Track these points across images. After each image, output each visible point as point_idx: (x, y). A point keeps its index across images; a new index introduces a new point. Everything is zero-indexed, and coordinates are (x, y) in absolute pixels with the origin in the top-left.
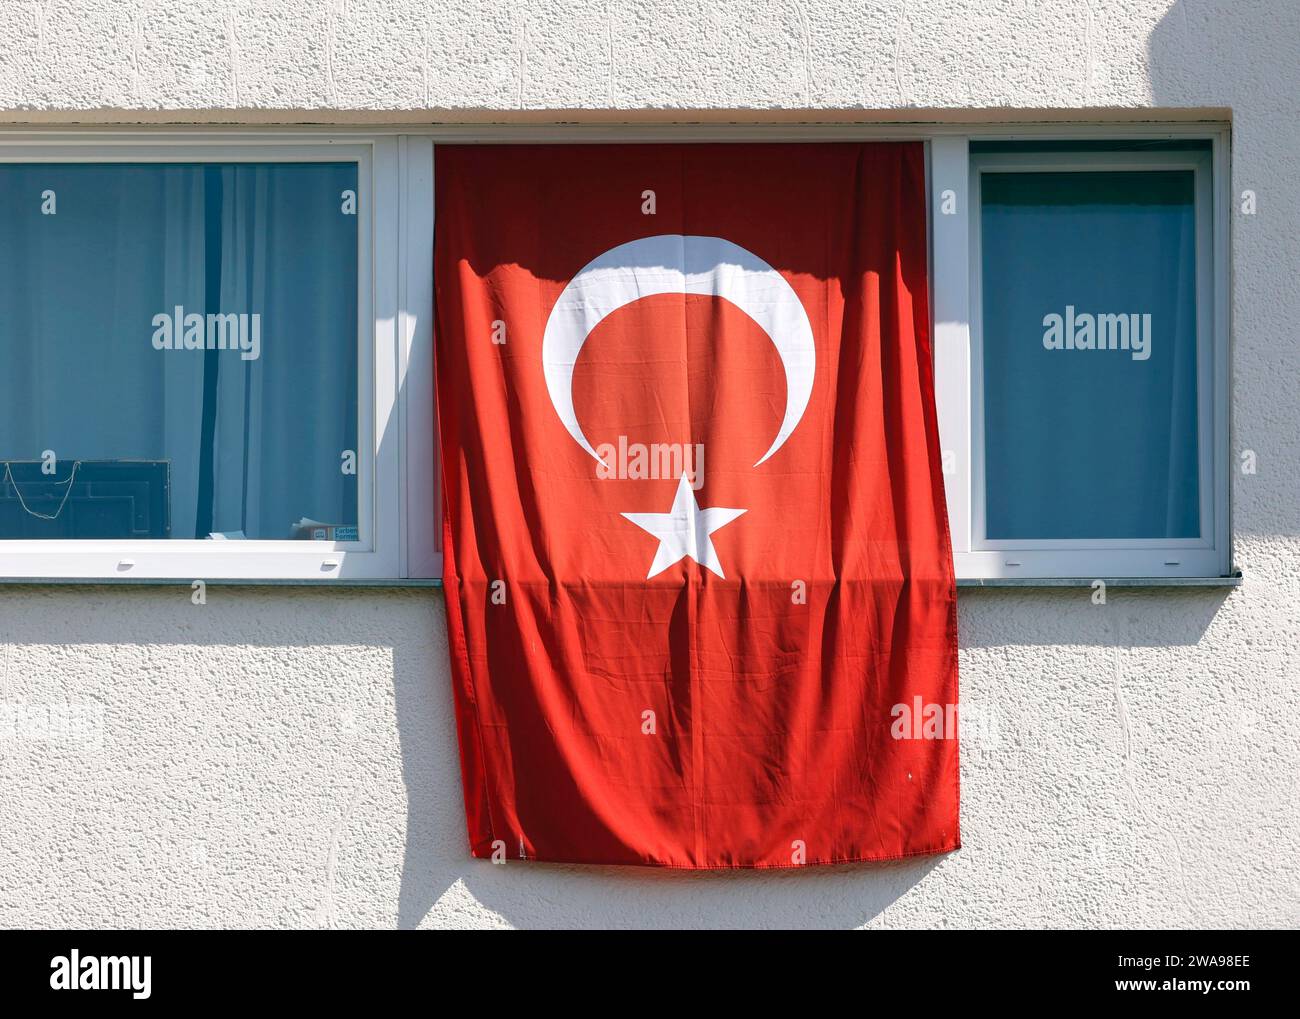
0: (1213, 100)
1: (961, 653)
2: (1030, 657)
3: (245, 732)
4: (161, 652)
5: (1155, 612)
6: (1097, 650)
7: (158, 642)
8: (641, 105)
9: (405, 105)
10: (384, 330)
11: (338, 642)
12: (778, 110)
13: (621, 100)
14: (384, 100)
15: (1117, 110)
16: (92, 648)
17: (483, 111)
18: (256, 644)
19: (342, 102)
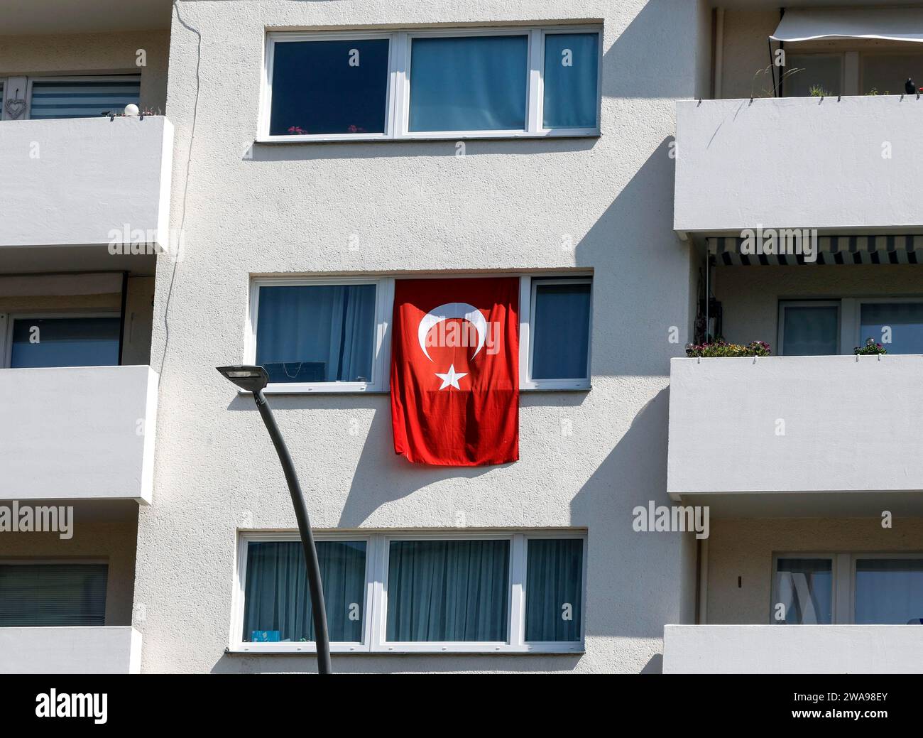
0: (590, 265)
1: (520, 409)
2: (537, 409)
3: (335, 432)
4: (315, 411)
5: (571, 397)
6: (555, 407)
7: (314, 408)
8: (444, 269)
9: (384, 269)
10: (380, 327)
11: (360, 408)
12: (479, 269)
13: (439, 268)
14: (379, 268)
15: (565, 268)
16: (298, 411)
17: (404, 270)
18: (339, 409)
19: (369, 269)
